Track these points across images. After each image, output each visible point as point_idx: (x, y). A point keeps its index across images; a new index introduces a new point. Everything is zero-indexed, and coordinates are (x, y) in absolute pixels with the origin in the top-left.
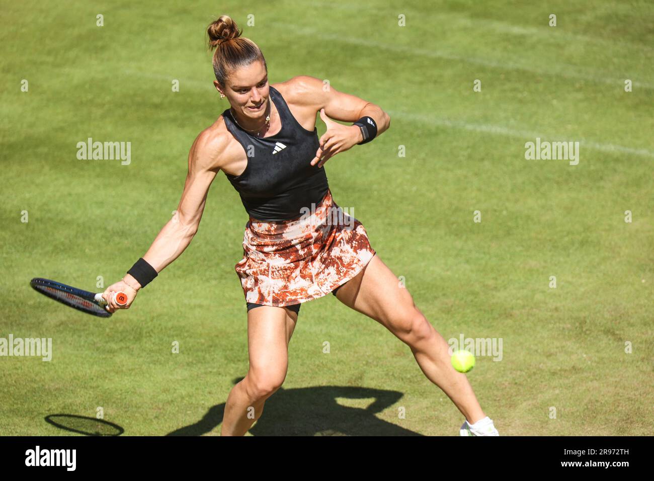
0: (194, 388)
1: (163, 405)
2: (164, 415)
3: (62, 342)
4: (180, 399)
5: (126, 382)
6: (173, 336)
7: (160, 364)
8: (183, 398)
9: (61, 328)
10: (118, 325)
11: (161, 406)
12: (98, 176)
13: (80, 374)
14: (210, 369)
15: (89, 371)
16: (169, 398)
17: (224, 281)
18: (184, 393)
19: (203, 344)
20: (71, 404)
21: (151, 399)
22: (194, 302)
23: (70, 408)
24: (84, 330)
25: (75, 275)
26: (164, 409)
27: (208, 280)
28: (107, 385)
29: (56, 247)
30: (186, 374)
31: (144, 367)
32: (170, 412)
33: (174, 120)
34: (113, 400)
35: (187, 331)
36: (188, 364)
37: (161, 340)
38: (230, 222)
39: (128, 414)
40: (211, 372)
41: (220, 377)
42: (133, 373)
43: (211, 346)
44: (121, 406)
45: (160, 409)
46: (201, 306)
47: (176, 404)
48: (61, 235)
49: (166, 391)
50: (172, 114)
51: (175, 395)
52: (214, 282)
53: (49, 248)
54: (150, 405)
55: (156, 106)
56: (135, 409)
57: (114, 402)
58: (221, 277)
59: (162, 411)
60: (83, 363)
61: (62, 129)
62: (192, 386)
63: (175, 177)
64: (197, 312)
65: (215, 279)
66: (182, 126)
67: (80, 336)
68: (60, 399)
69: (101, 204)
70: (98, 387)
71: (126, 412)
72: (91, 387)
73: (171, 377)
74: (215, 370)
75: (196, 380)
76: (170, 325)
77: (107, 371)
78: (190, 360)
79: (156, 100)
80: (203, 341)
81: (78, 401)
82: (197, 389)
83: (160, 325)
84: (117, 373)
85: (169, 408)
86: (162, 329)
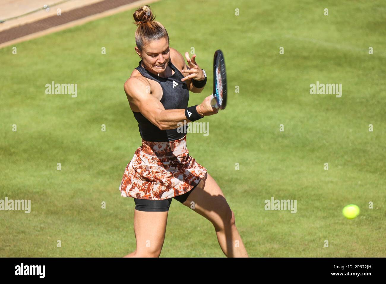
0: (327, 232)
1: (308, 243)
2: (308, 249)
3: (245, 203)
4: (318, 239)
5: (285, 228)
6: (314, 200)
7: (306, 217)
8: (320, 238)
9: (245, 194)
10: (280, 193)
11: (306, 243)
12: (269, 100)
13: (257, 223)
14: (337, 221)
15: (262, 221)
16: (312, 238)
17: (346, 167)
18: (321, 235)
19: (333, 205)
20: (251, 241)
21: (301, 239)
22: (327, 179)
23: (250, 244)
24: (260, 196)
25: (254, 161)
26: (308, 245)
27: (336, 166)
28: (274, 230)
29: (242, 144)
30: (323, 223)
31: (297, 219)
32: (312, 247)
33: (316, 67)
34: (277, 239)
35: (324, 197)
36: (324, 218)
37: (307, 202)
38: (351, 130)
39: (286, 248)
40: (338, 223)
41: (344, 226)
42: (290, 223)
43: (338, 207)
44: (282, 243)
45: (306, 245)
46: (332, 182)
47: (316, 242)
48: (246, 136)
49: (310, 234)
50: (315, 63)
51: (315, 237)
52: (340, 167)
53: (238, 144)
54: (300, 243)
55: (305, 58)
56: (290, 245)
57: (278, 241)
58: (345, 164)
59: (307, 246)
60: (258, 216)
61: (247, 71)
62: (326, 231)
63: (317, 102)
64: (330, 186)
65: (341, 165)
66: (321, 70)
67: (257, 199)
68: (244, 238)
69: (270, 118)
70: (267, 231)
71: (285, 247)
72: (264, 231)
73: (313, 225)
74: (340, 222)
75: (329, 227)
76: (313, 193)
77: (273, 221)
78: (325, 215)
79: (305, 54)
80: (333, 203)
81: (255, 239)
82: (329, 233)
83: (307, 193)
84: (279, 222)
85: (312, 245)
86: (308, 196)
